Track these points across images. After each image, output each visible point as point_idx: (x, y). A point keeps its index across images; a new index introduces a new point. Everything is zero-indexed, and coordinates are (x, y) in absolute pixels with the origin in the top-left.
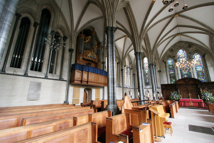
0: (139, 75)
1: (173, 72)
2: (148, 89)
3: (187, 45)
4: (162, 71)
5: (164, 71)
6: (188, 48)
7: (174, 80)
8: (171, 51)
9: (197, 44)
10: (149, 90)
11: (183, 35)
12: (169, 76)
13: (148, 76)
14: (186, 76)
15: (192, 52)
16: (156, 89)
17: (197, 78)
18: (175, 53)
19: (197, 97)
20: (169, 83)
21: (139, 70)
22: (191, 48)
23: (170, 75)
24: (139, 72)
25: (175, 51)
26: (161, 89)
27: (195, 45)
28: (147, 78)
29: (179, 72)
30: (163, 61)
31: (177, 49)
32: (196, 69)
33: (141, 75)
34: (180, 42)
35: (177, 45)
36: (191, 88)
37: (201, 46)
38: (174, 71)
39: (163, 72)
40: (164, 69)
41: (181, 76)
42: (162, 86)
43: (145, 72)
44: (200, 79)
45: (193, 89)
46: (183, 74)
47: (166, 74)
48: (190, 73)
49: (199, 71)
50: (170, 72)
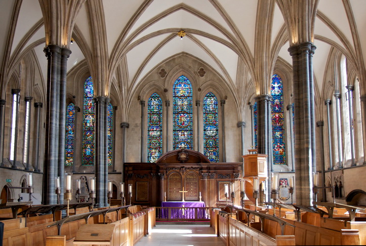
0: (54, 125)
1: (158, 133)
3: (196, 68)
5: (136, 125)
6: (196, 76)
7: (157, 154)
8: (160, 73)
9: (216, 71)
11: (191, 37)
12: (146, 142)
13: (93, 137)
14: (183, 145)
15: (205, 88)
16: (105, 175)
17: (203, 153)
18: (169, 81)
19: (196, 196)
20: (143, 162)
21: (54, 109)
22: (202, 76)
23: (149, 140)
24: (51, 115)
25: (171, 77)
26: (122, 176)
27: (211, 72)
28: (88, 143)
29: (171, 134)
30: (139, 98)
31: (174, 73)
32: (205, 130)
33: (60, 125)
34: (184, 55)
35: (176, 61)
37: (221, 76)
38: (161, 131)
39: (133, 129)
40: (139, 121)
41: (174, 144)
42: (126, 169)
43: (86, 124)
44: (209, 155)
45: (192, 177)
46: (177, 141)
47: (140, 136)
48: (192, 139)
49: (210, 136)
50: (151, 132)
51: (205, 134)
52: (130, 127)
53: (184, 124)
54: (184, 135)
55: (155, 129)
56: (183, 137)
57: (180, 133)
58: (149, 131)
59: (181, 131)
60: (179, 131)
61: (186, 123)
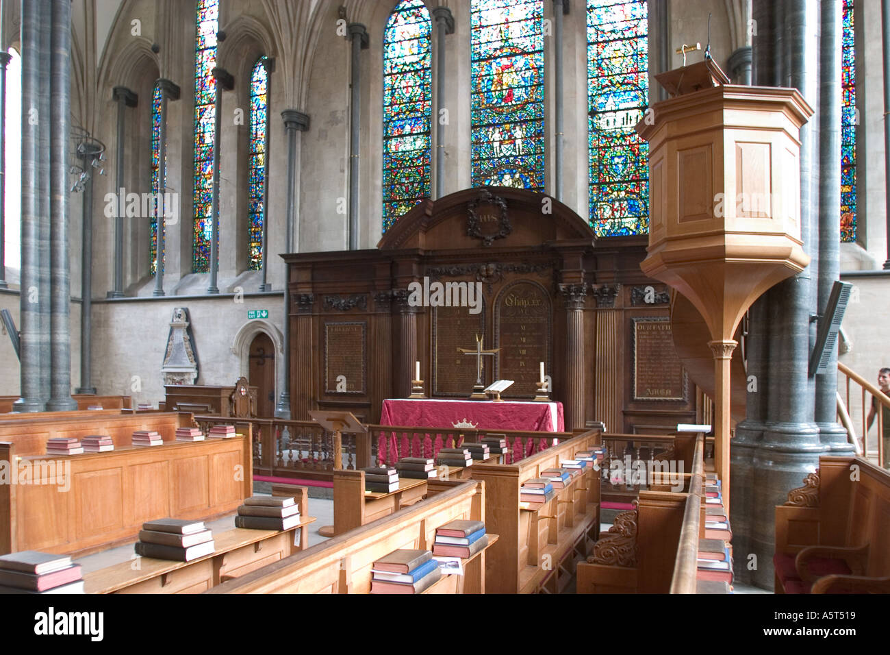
1: (420, 143)
2: (191, 306)
4: (317, 125)
5: (333, 120)
10: (196, 311)
14: (508, 182)
23: (388, 171)
26: (285, 303)
32: (593, 113)
36: (510, 301)
38: (427, 133)
39: (324, 135)
40: (341, 103)
42: (296, 277)
44: (608, 213)
45: (524, 303)
46: (486, 166)
47: (346, 156)
48: (542, 155)
49: (611, 137)
50: (393, 142)
51: (596, 130)
52: (313, 124)
53: (510, 95)
54: (512, 140)
55: (407, 129)
56: (506, 150)
57: (497, 136)
58: (387, 138)
59: (499, 125)
60: (494, 125)
61: (517, 93)
